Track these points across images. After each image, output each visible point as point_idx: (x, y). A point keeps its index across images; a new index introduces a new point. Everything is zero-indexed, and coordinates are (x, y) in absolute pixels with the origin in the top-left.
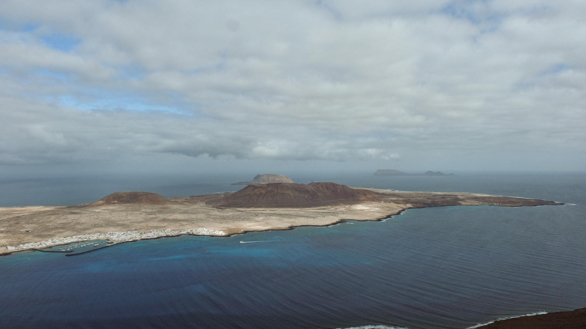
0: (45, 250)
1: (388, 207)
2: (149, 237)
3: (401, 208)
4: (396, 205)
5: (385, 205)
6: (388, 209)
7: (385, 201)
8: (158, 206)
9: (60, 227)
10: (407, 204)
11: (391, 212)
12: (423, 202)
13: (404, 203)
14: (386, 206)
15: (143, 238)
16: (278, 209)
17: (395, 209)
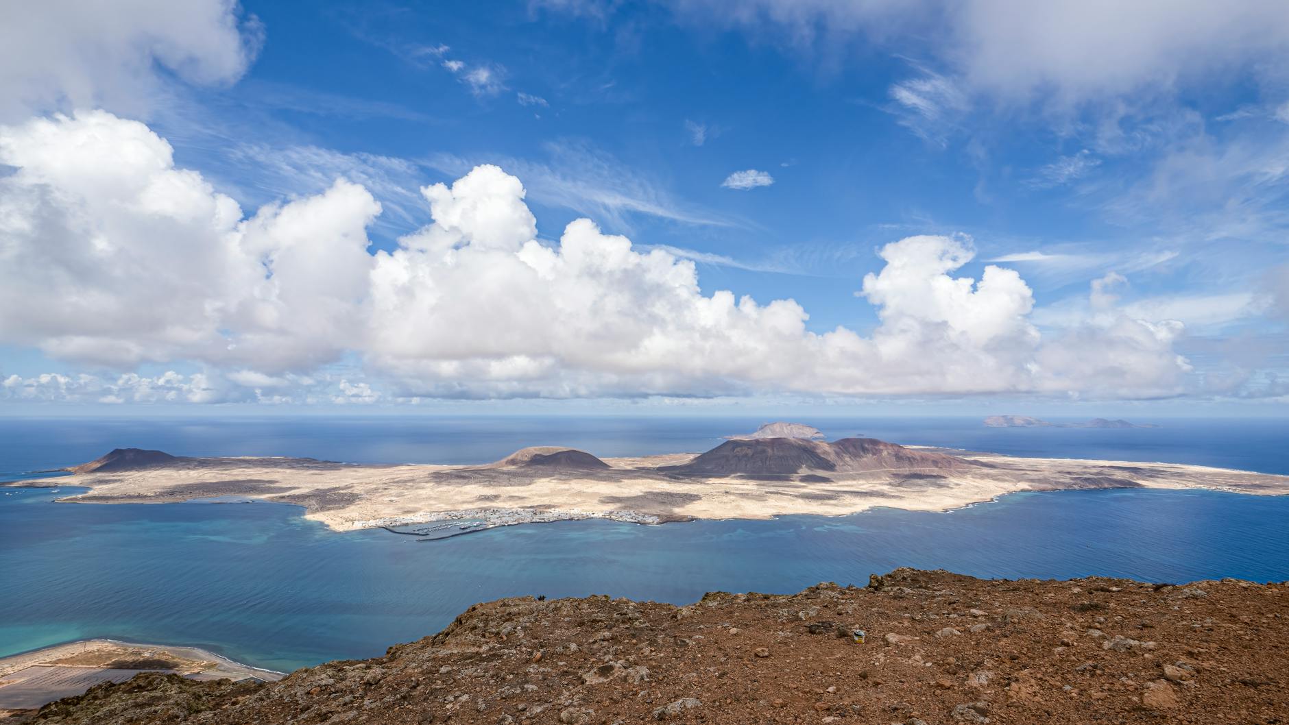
0: (396, 529)
1: (977, 487)
2: (543, 519)
3: (1005, 489)
4: (996, 483)
5: (973, 483)
6: (977, 490)
7: (975, 476)
8: (581, 470)
9: (435, 496)
10: (1019, 481)
11: (979, 497)
12: (1054, 480)
13: (1015, 480)
14: (973, 485)
15: (534, 520)
16: (769, 482)
17: (991, 491)
